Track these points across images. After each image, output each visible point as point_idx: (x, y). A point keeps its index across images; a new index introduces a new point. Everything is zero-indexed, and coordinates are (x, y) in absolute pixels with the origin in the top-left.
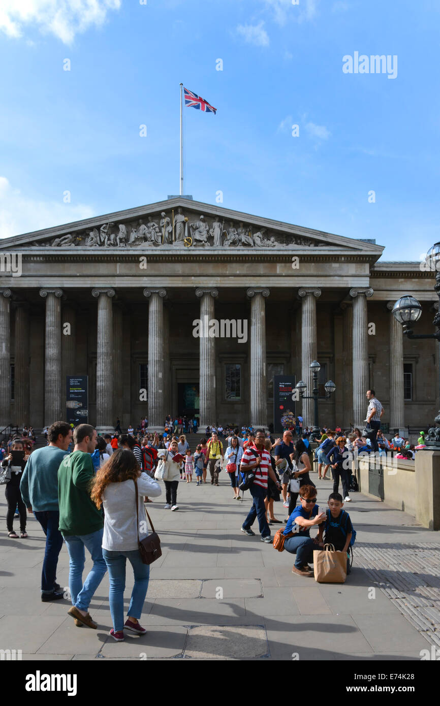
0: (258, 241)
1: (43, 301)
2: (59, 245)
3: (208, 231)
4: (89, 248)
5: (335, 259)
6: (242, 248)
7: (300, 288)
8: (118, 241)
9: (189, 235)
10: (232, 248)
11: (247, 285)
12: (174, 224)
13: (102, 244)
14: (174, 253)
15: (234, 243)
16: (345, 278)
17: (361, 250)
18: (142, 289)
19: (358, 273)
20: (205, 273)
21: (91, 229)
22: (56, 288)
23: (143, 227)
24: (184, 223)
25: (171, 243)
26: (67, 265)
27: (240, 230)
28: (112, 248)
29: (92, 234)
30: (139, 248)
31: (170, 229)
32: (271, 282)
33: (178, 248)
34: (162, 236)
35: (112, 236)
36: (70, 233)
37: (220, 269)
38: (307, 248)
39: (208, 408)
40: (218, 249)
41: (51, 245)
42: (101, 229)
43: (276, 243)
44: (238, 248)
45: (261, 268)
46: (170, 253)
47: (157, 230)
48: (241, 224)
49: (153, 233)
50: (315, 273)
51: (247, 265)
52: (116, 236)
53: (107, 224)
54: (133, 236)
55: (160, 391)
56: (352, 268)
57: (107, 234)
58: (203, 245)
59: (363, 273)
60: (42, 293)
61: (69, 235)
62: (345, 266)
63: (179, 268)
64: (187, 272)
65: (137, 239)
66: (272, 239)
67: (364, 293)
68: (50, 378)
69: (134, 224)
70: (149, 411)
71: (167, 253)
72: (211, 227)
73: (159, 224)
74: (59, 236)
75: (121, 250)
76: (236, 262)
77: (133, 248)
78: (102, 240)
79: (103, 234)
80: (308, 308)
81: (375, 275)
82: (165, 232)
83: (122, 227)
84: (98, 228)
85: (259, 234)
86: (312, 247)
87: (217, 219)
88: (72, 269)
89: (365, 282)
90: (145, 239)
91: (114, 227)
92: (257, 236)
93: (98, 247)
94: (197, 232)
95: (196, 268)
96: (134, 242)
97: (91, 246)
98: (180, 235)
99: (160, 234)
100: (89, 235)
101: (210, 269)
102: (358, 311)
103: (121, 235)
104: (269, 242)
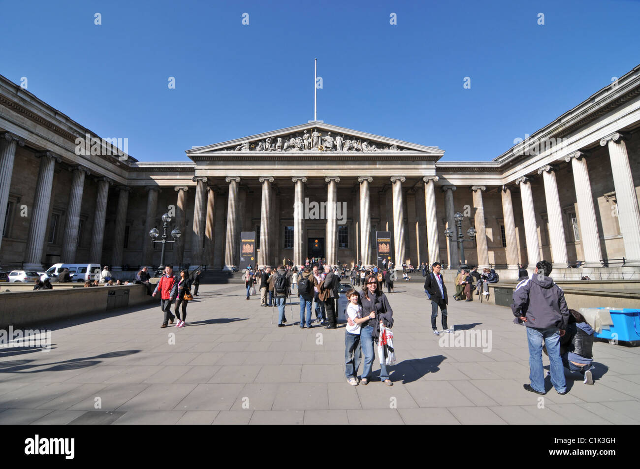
0: (365, 148)
1: (228, 184)
2: (239, 150)
3: (333, 142)
4: (258, 152)
6: (356, 152)
7: (391, 176)
8: (277, 147)
10: (350, 152)
11: (358, 175)
12: (312, 138)
13: (267, 149)
14: (312, 155)
15: (350, 149)
16: (420, 170)
17: (430, 153)
18: (291, 178)
19: (427, 167)
20: (331, 167)
21: (260, 141)
22: (237, 177)
23: (293, 139)
24: (318, 137)
26: (243, 163)
27: (353, 141)
28: (273, 152)
30: (290, 152)
32: (373, 173)
33: (315, 152)
35: (274, 145)
36: (247, 143)
37: (341, 165)
38: (396, 152)
39: (334, 253)
40: (339, 153)
41: (234, 150)
42: (267, 140)
43: (376, 149)
44: (353, 152)
45: (367, 164)
46: (310, 155)
47: (302, 141)
48: (354, 138)
49: (299, 143)
50: (401, 167)
51: (358, 162)
52: (276, 145)
53: (270, 137)
54: (286, 145)
55: (302, 242)
56: (424, 165)
57: (270, 143)
58: (331, 150)
59: (431, 167)
60: (227, 180)
62: (420, 163)
63: (315, 164)
64: (320, 166)
65: (289, 147)
66: (374, 146)
67: (432, 179)
68: (228, 233)
69: (287, 138)
70: (295, 256)
71: (308, 155)
73: (302, 137)
74: (240, 145)
75: (279, 153)
76: (351, 161)
77: (286, 152)
78: (267, 147)
79: (268, 144)
80: (397, 190)
81: (438, 170)
82: (306, 143)
83: (279, 139)
85: (365, 143)
86: (399, 151)
87: (339, 135)
89: (433, 173)
90: (294, 147)
91: (275, 140)
92: (365, 145)
93: (264, 152)
94: (326, 142)
95: (326, 164)
96: (287, 148)
97: (260, 151)
98: (316, 144)
100: (258, 144)
101: (334, 165)
102: (429, 191)
103: (279, 144)
104: (371, 148)
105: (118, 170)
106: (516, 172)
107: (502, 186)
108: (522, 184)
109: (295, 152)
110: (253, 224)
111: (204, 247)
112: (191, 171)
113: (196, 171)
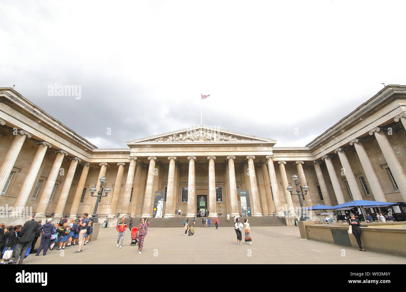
0: (230, 139)
1: (149, 161)
2: (157, 141)
4: (169, 142)
5: (259, 145)
6: (225, 141)
7: (247, 155)
8: (179, 140)
10: (221, 142)
11: (227, 155)
13: (173, 141)
14: (200, 143)
18: (187, 157)
19: (268, 150)
20: (211, 151)
21: (170, 136)
22: (155, 156)
28: (176, 142)
29: (170, 137)
30: (186, 142)
32: (236, 153)
36: (162, 137)
37: (216, 149)
38: (248, 141)
39: (213, 205)
40: (216, 142)
41: (154, 141)
43: (237, 140)
44: (223, 141)
45: (232, 149)
46: (198, 143)
48: (224, 134)
50: (252, 150)
51: (226, 148)
52: (178, 138)
53: (175, 134)
55: (193, 198)
56: (265, 149)
58: (210, 141)
59: (270, 150)
60: (149, 158)
61: (161, 138)
62: (263, 148)
63: (201, 149)
64: (204, 151)
66: (235, 138)
67: (271, 157)
68: (148, 192)
69: (185, 134)
70: (188, 207)
74: (158, 138)
75: (180, 143)
77: (184, 142)
78: (173, 139)
79: (174, 137)
80: (251, 163)
81: (274, 152)
83: (181, 135)
84: (172, 135)
85: (230, 137)
86: (250, 141)
88: (161, 150)
89: (271, 153)
91: (178, 135)
92: (230, 138)
93: (172, 142)
95: (207, 149)
100: (168, 138)
101: (213, 149)
102: (271, 164)
103: (180, 138)
104: (234, 140)
105: (85, 153)
106: (321, 152)
107: (313, 161)
108: (325, 159)
109: (189, 142)
110: (163, 186)
111: (130, 201)
112: (129, 153)
113: (131, 153)
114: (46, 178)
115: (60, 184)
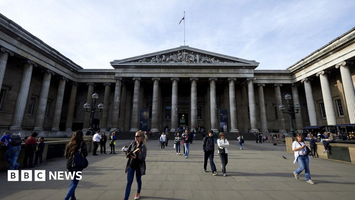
0: (213, 61)
1: (134, 82)
2: (141, 62)
3: (195, 58)
4: (151, 63)
5: (241, 67)
6: (207, 63)
7: (228, 78)
8: (162, 61)
9: (188, 59)
10: (204, 63)
11: (209, 77)
12: (182, 55)
13: (156, 62)
14: (183, 65)
15: (204, 62)
16: (245, 74)
17: (251, 64)
18: (170, 78)
19: (250, 72)
20: (193, 72)
21: (153, 57)
22: (139, 77)
23: (171, 56)
24: (186, 55)
25: (181, 62)
26: (143, 69)
27: (206, 57)
28: (160, 63)
29: (153, 58)
30: (169, 63)
31: (181, 57)
32: (218, 75)
33: (184, 63)
34: (178, 59)
35: (160, 59)
36: (145, 58)
37: (199, 71)
38: (231, 63)
39: (195, 122)
40: (198, 64)
41: (138, 62)
42: (156, 57)
43: (219, 62)
45: (214, 71)
46: (181, 65)
47: (176, 57)
48: (207, 55)
49: (175, 58)
50: (234, 72)
51: (209, 69)
52: (162, 59)
53: (158, 55)
54: (167, 59)
55: (176, 115)
56: (247, 71)
57: (158, 58)
58: (193, 62)
59: (251, 72)
60: (134, 79)
61: (145, 59)
62: (244, 70)
63: (184, 70)
64: (187, 72)
65: (169, 60)
66: (218, 60)
67: (252, 79)
68: (134, 110)
69: (168, 55)
70: (172, 123)
71: (180, 65)
72: (196, 56)
73: (177, 55)
74: (141, 59)
75: (163, 64)
76: (205, 68)
77: (168, 63)
78: (157, 60)
79: (157, 59)
80: (231, 85)
81: (255, 74)
82: (179, 58)
83: (164, 56)
84: (155, 56)
85: (213, 58)
86: (233, 63)
87: (198, 54)
88: (145, 70)
89: (252, 76)
90: (172, 60)
91: (161, 56)
92: (212, 60)
93: (155, 63)
94: (191, 58)
95: (190, 71)
96: (168, 61)
97: (152, 62)
98: (184, 59)
99: (177, 59)
100: (152, 59)
101: (195, 71)
102: (250, 86)
103: (163, 59)
104: (217, 61)
105: (71, 73)
106: (301, 75)
107: (292, 84)
108: (305, 82)
109: (173, 63)
110: (147, 105)
111: (119, 118)
112: (114, 74)
113: (116, 74)
114: (37, 97)
115: (52, 102)
